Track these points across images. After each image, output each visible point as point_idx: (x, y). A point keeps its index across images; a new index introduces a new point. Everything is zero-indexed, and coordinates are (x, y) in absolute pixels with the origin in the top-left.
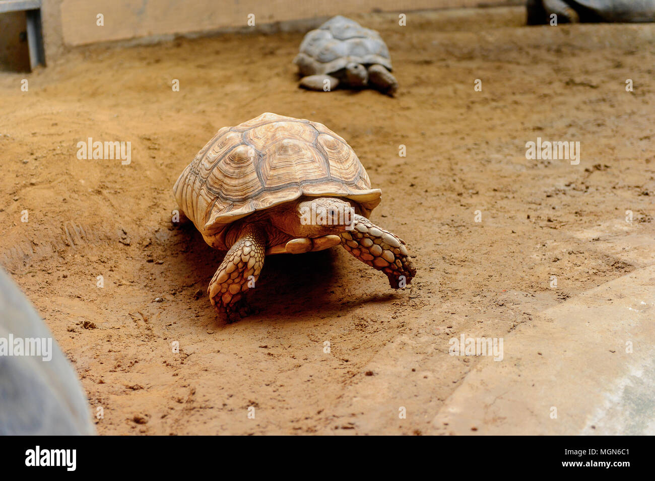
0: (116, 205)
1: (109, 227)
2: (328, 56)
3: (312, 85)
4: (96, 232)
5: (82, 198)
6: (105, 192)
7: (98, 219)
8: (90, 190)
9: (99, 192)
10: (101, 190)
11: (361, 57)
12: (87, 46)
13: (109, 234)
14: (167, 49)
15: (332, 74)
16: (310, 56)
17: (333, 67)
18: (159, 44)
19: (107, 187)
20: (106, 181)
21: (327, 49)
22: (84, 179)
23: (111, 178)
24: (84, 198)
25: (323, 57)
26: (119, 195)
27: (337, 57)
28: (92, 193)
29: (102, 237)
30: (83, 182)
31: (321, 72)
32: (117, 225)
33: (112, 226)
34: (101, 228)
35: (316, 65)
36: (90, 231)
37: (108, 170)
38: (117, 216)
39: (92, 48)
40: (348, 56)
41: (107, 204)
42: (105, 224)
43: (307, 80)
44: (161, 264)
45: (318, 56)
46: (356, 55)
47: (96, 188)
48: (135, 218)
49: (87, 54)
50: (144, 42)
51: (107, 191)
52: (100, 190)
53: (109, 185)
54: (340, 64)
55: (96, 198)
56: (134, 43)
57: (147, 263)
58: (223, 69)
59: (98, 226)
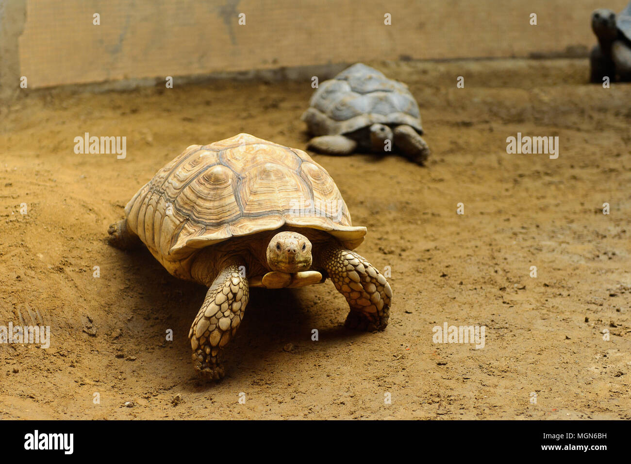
0: (81, 287)
1: (71, 313)
2: (345, 113)
3: (324, 147)
4: (55, 319)
5: (39, 277)
6: (68, 270)
7: (58, 303)
8: (49, 266)
9: (61, 270)
10: (63, 267)
11: (386, 115)
12: (48, 89)
13: (71, 322)
14: (146, 96)
15: (347, 135)
16: (322, 111)
17: (351, 127)
18: (136, 90)
19: (71, 264)
20: (69, 256)
21: (343, 104)
22: (42, 254)
23: (75, 253)
24: (42, 276)
25: (338, 113)
26: (85, 273)
27: (356, 115)
28: (52, 271)
29: (62, 325)
30: (41, 256)
31: (335, 131)
32: (81, 310)
33: (75, 312)
34: (61, 313)
35: (330, 123)
36: (49, 317)
37: (73, 243)
38: (81, 300)
39: (54, 92)
40: (370, 113)
41: (70, 284)
42: (66, 309)
43: (318, 141)
44: (134, 360)
45: (332, 112)
46: (379, 112)
47: (57, 264)
48: (103, 303)
49: (49, 98)
50: (118, 86)
51: (71, 268)
52: (62, 266)
53: (73, 261)
54: (360, 122)
55: (57, 276)
56: (106, 87)
57: (116, 359)
58: (216, 124)
59: (58, 310)
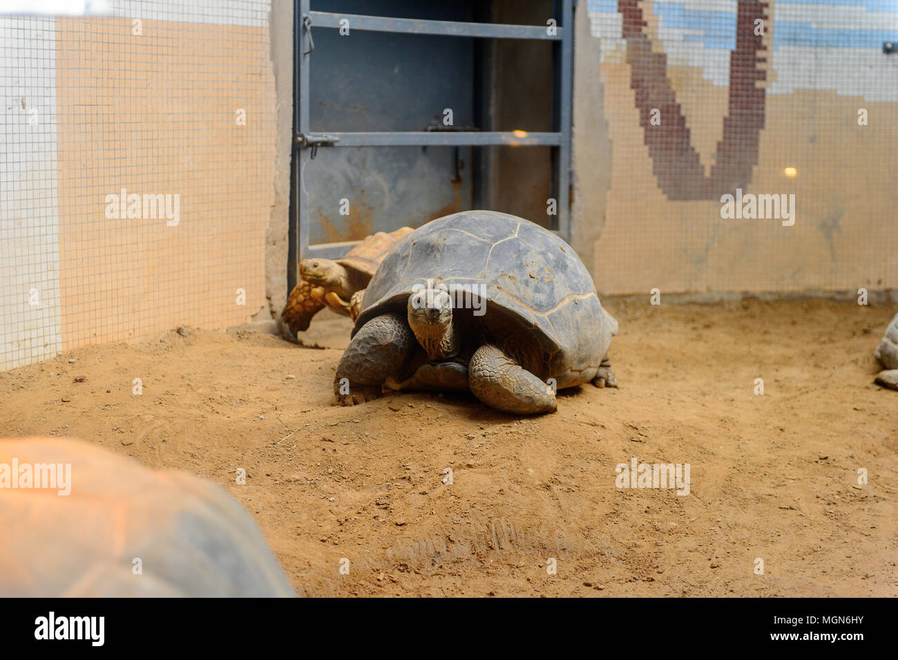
0: (565, 506)
1: (547, 533)
3: (893, 382)
4: (529, 537)
5: (524, 492)
6: (555, 488)
7: (536, 521)
8: (537, 483)
9: (548, 487)
10: (551, 484)
12: (623, 297)
13: (545, 542)
18: (720, 304)
19: (560, 482)
20: (561, 474)
22: (533, 468)
23: (568, 471)
24: (527, 491)
26: (573, 494)
28: (539, 487)
29: (535, 545)
30: (531, 471)
32: (557, 531)
33: (551, 532)
34: (537, 532)
36: (523, 535)
37: (568, 460)
38: (561, 520)
39: (628, 300)
41: (554, 503)
42: (543, 528)
44: (601, 589)
47: (546, 481)
48: (583, 526)
49: (622, 307)
50: (699, 298)
51: (559, 487)
52: (549, 484)
53: (563, 479)
55: (543, 494)
56: (687, 298)
57: (584, 586)
59: (534, 529)
